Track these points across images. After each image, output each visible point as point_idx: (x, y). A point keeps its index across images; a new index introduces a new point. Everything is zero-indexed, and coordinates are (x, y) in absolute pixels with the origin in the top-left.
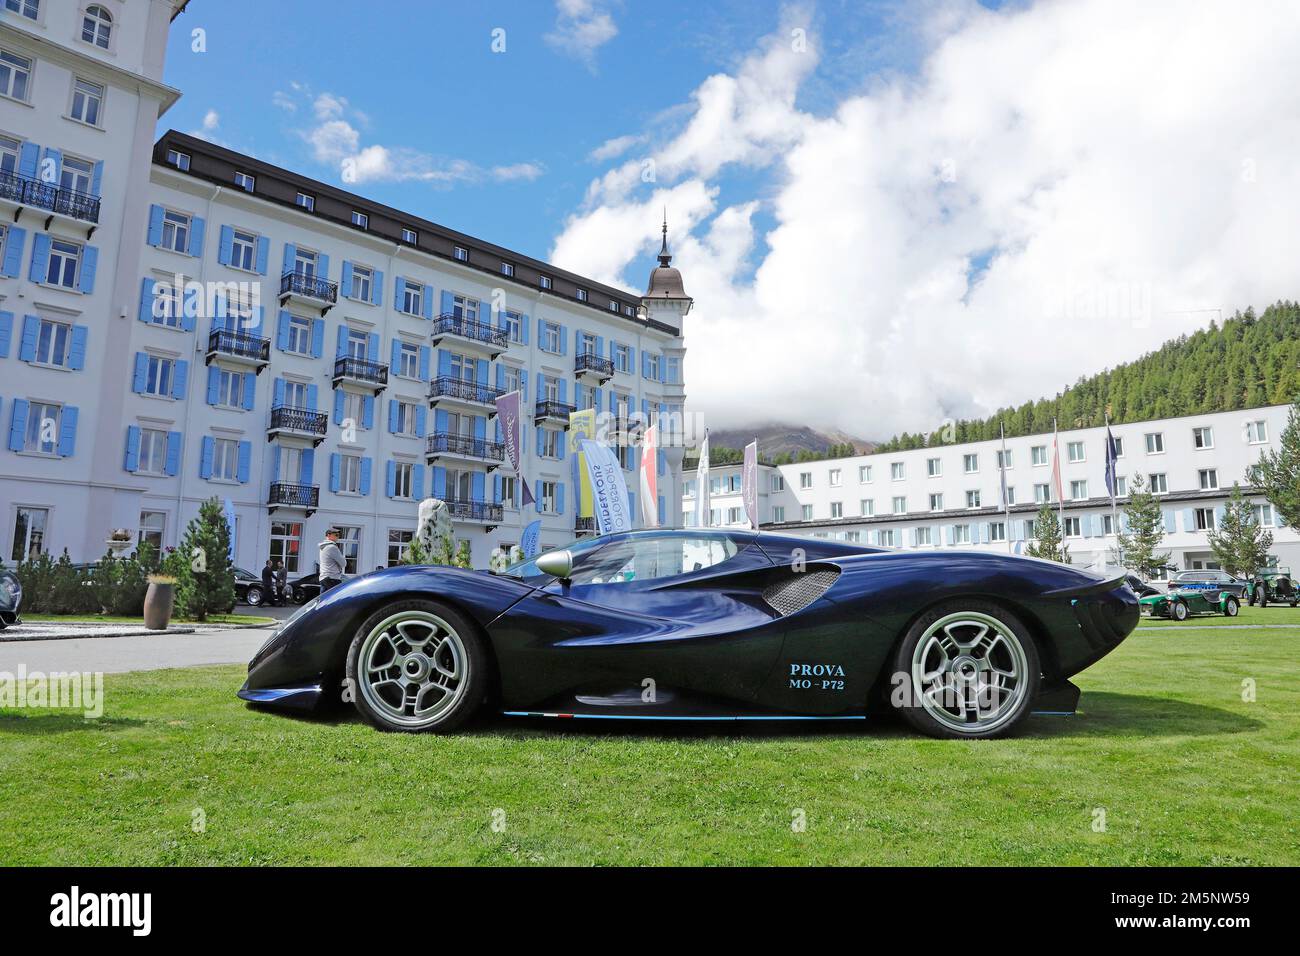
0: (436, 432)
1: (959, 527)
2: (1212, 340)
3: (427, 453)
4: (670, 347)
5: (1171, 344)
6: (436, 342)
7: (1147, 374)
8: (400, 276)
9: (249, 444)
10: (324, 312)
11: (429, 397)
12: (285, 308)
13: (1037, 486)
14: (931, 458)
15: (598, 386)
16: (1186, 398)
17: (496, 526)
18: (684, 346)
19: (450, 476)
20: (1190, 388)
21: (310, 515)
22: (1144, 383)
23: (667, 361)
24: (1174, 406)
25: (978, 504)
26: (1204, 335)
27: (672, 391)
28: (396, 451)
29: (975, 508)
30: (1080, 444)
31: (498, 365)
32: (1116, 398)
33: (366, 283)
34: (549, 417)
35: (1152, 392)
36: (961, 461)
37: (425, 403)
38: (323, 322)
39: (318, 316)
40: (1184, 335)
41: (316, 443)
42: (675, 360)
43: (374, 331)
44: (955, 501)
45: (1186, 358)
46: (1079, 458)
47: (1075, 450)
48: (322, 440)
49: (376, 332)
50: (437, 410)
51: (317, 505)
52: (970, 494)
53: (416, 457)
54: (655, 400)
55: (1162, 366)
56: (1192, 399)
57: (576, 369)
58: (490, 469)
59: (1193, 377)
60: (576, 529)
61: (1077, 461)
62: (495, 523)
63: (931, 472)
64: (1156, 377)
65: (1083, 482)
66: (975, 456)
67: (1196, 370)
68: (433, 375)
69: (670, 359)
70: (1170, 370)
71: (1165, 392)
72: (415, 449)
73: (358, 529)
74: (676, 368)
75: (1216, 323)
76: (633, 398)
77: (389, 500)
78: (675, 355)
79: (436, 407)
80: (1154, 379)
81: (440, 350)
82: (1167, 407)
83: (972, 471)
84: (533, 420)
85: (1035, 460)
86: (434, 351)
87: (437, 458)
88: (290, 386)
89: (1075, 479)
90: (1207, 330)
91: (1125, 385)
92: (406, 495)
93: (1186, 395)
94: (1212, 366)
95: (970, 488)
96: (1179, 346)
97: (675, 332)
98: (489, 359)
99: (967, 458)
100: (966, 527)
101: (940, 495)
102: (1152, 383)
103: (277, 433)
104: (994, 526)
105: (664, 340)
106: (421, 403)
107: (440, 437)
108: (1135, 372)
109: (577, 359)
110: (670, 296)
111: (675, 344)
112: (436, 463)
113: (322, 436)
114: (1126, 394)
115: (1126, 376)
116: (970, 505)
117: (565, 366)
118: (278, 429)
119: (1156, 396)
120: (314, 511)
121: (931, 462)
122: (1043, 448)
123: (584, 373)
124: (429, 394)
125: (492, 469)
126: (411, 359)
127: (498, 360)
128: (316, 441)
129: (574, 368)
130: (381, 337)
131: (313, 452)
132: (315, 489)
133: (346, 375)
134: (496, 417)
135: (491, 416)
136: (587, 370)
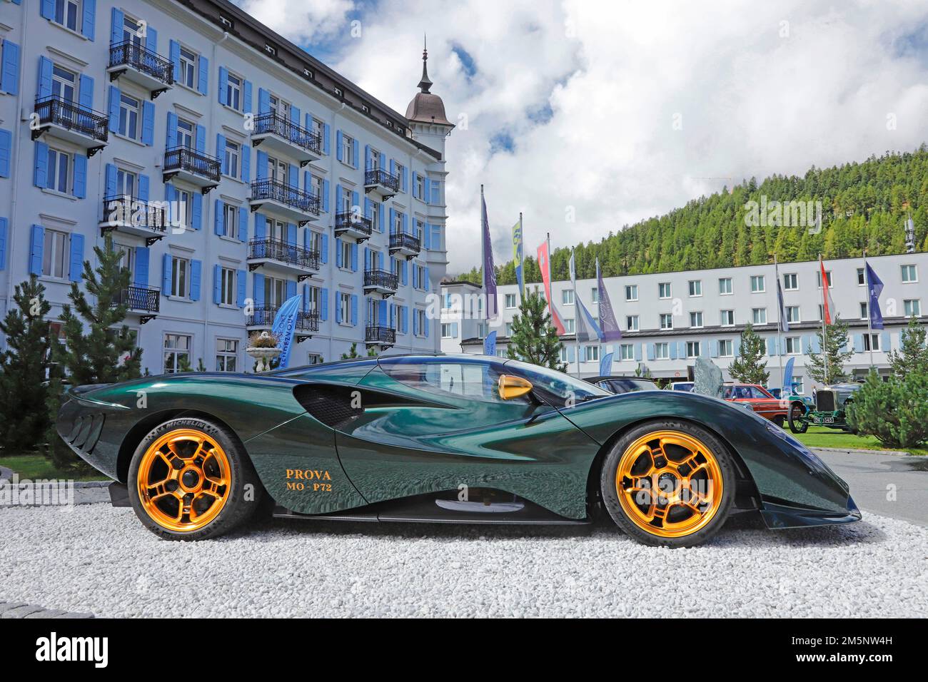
0: (255, 237)
1: (658, 345)
2: (724, 201)
3: (249, 259)
4: (433, 170)
5: (693, 202)
6: (256, 143)
7: (677, 226)
8: (223, 66)
9: (81, 237)
10: (154, 94)
11: (250, 200)
12: (115, 84)
13: (723, 312)
14: (628, 284)
15: (381, 202)
16: (707, 246)
17: (310, 337)
18: (446, 170)
19: (268, 281)
20: (711, 239)
21: (146, 321)
22: (675, 233)
23: (430, 183)
24: (699, 252)
25: (670, 325)
26: (719, 198)
27: (435, 212)
28: (222, 255)
29: (667, 329)
30: (761, 277)
31: (306, 172)
32: (655, 244)
33: (191, 68)
34: (350, 229)
35: (681, 241)
36: (657, 289)
37: (246, 205)
38: (153, 106)
39: (148, 99)
40: (703, 196)
41: (149, 241)
42: (437, 183)
43: (200, 122)
44: (649, 322)
45: (707, 215)
46: (760, 290)
47: (756, 282)
48: (160, 237)
49: (202, 125)
50: (256, 214)
51: (157, 310)
52: (663, 316)
53: (239, 262)
54: (421, 219)
55: (689, 220)
56: (712, 247)
57: (366, 184)
58: (301, 277)
59: (713, 230)
60: (366, 340)
61: (758, 291)
62: (309, 333)
63: (629, 297)
64: (685, 229)
65: (763, 309)
66: (668, 284)
67: (715, 225)
68: (253, 178)
69: (433, 181)
70: (695, 224)
71: (692, 242)
72: (239, 254)
73: (189, 338)
74: (437, 190)
75: (727, 189)
76: (407, 215)
77: (215, 306)
78: (437, 178)
79: (257, 211)
80: (681, 231)
81: (258, 151)
82: (694, 254)
83: (665, 297)
84: (333, 231)
85: (722, 290)
86: (254, 151)
87: (262, 264)
88: (121, 175)
89: (756, 306)
90: (720, 193)
91: (661, 234)
92: (230, 302)
93: (708, 244)
94: (727, 223)
95: (663, 312)
96: (698, 205)
97: (438, 156)
98: (298, 166)
99: (661, 285)
100: (631, 346)
101: (636, 317)
102: (682, 234)
104: (690, 345)
105: (428, 162)
106: (242, 206)
107: (259, 243)
108: (667, 224)
109: (366, 173)
110: (435, 121)
111: (437, 168)
112: (259, 271)
113: (159, 233)
114: (662, 242)
115: (661, 227)
116: (663, 326)
117: (357, 178)
119: (685, 244)
120: (154, 317)
121: (628, 289)
122: (729, 280)
123: (375, 187)
124: (250, 197)
125: (304, 279)
126: (233, 158)
127: (306, 168)
128: (150, 238)
129: (364, 183)
130: (207, 131)
131: (148, 251)
132: (155, 291)
133: (183, 168)
134: (306, 226)
135: (302, 223)
136: (378, 185)
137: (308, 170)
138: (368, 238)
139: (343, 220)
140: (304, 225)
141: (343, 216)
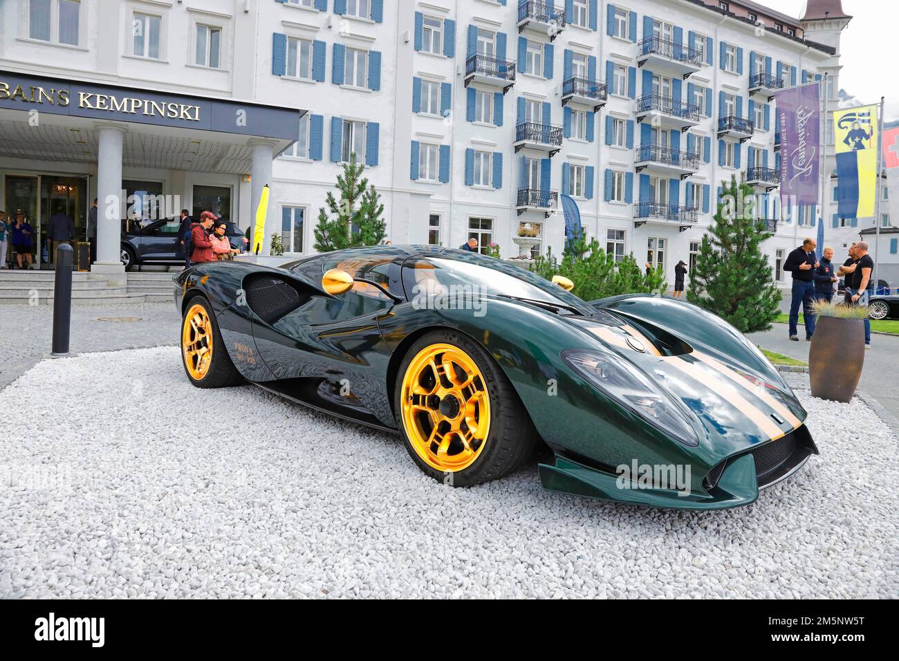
0: (642, 144)
3: (636, 162)
4: (826, 65)
6: (641, 63)
8: (610, 3)
9: (501, 155)
10: (554, 37)
11: (637, 113)
15: (767, 103)
17: (688, 227)
18: (840, 64)
21: (547, 216)
27: (827, 107)
28: (611, 161)
31: (689, 83)
37: (634, 118)
38: (552, 47)
39: (548, 42)
41: (551, 153)
43: (592, 54)
48: (558, 150)
49: (594, 56)
50: (642, 124)
51: (556, 207)
53: (626, 166)
57: (750, 88)
58: (683, 176)
62: (688, 224)
68: (639, 94)
72: (626, 159)
77: (606, 203)
78: (830, 73)
79: (642, 122)
81: (644, 71)
84: (716, 133)
86: (639, 71)
87: (646, 166)
88: (529, 104)
92: (619, 199)
97: (832, 51)
98: (682, 79)
103: (523, 145)
105: (820, 59)
107: (645, 147)
109: (751, 78)
110: (830, 16)
112: (643, 171)
113: (557, 147)
117: (741, 84)
118: (525, 141)
123: (759, 90)
124: (636, 110)
125: (686, 177)
126: (621, 79)
127: (689, 80)
128: (552, 151)
129: (748, 86)
130: (598, 59)
131: (550, 160)
132: (555, 193)
133: (578, 93)
134: (689, 131)
135: (684, 129)
136: (762, 87)
137: (691, 82)
138: (750, 138)
139: (725, 122)
140: (686, 130)
141: (725, 119)
